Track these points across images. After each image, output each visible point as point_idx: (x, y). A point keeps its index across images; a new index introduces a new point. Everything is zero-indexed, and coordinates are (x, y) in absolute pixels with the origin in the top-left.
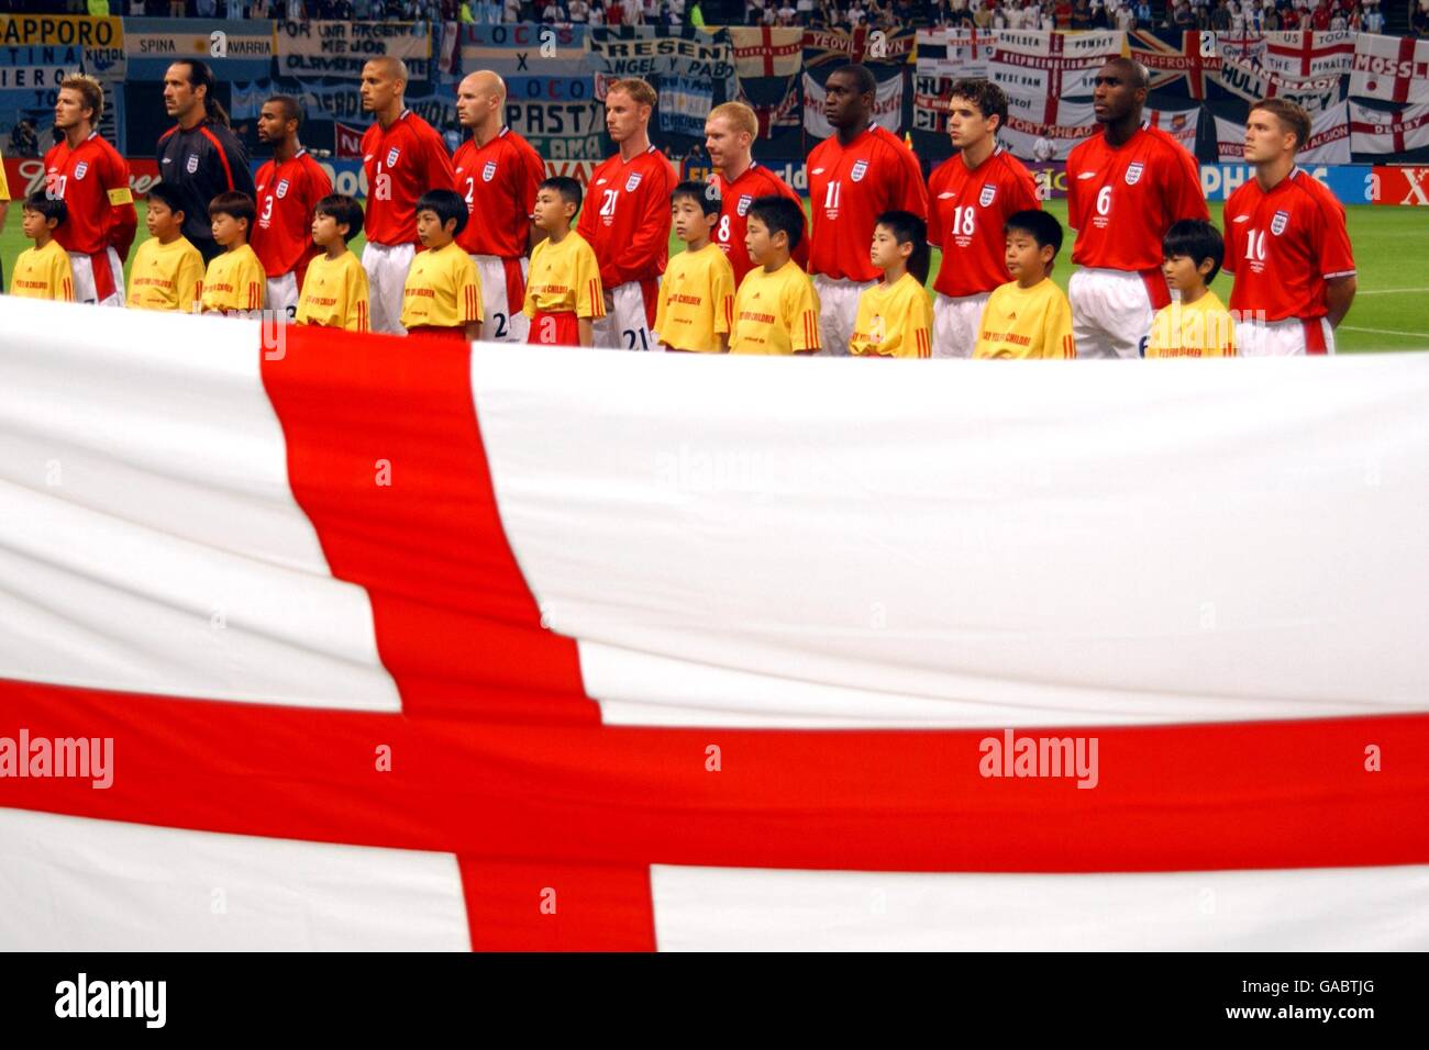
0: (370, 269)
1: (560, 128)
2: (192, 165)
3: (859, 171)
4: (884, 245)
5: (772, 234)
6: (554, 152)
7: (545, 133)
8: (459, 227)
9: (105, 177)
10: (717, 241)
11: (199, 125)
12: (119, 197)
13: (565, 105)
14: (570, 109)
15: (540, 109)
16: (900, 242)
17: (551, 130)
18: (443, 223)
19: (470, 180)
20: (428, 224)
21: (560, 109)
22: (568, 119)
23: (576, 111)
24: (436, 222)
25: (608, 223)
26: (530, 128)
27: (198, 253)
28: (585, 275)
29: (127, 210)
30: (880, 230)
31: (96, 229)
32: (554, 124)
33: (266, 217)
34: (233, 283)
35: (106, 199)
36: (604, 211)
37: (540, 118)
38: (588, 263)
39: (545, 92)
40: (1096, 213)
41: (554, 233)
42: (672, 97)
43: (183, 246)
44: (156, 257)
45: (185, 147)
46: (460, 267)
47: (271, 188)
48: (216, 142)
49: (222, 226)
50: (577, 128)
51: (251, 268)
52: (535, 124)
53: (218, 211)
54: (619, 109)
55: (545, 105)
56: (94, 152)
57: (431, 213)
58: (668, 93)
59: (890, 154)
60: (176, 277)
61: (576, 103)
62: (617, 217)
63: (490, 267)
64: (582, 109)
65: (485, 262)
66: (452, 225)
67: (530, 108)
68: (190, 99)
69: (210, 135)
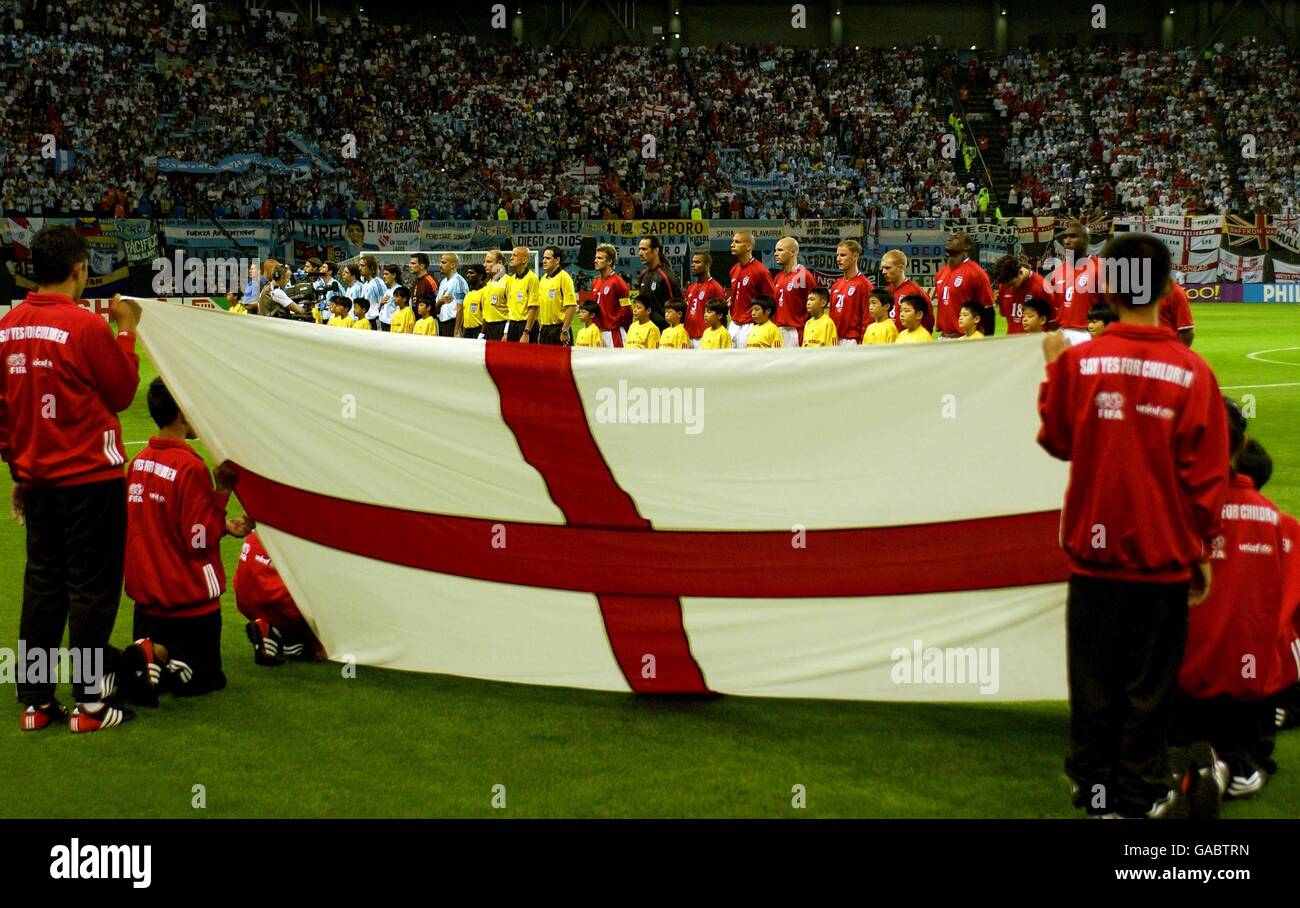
0: (732, 335)
1: (928, 271)
2: (654, 287)
3: (958, 282)
4: (965, 317)
5: (916, 313)
6: (926, 284)
7: (921, 274)
8: (772, 313)
9: (618, 293)
10: (889, 317)
11: (657, 267)
12: (625, 302)
13: (931, 259)
14: (934, 261)
15: (918, 261)
16: (974, 316)
17: (924, 272)
18: (764, 312)
19: (781, 291)
20: (756, 311)
21: (929, 261)
22: (932, 266)
23: (937, 262)
24: (761, 311)
25: (839, 311)
26: (913, 272)
27: (657, 328)
28: (831, 334)
29: (628, 308)
30: (964, 310)
31: (614, 318)
32: (926, 269)
33: (693, 309)
34: (674, 343)
35: (618, 303)
36: (838, 305)
37: (918, 266)
38: (832, 330)
39: (920, 252)
40: (1065, 300)
41: (816, 315)
42: (986, 254)
43: (650, 325)
44: (638, 330)
45: (651, 278)
46: (772, 332)
47: (696, 295)
48: (664, 275)
49: (669, 314)
50: (937, 270)
51: (683, 337)
52: (916, 269)
53: (669, 307)
54: (842, 255)
55: (921, 259)
56: (613, 281)
57: (758, 306)
58: (984, 252)
59: (973, 273)
60: (646, 340)
61: (937, 258)
62: (845, 307)
63: (791, 332)
64: (940, 261)
65: (788, 330)
66: (768, 312)
67: (913, 261)
68: (651, 256)
69: (662, 272)
